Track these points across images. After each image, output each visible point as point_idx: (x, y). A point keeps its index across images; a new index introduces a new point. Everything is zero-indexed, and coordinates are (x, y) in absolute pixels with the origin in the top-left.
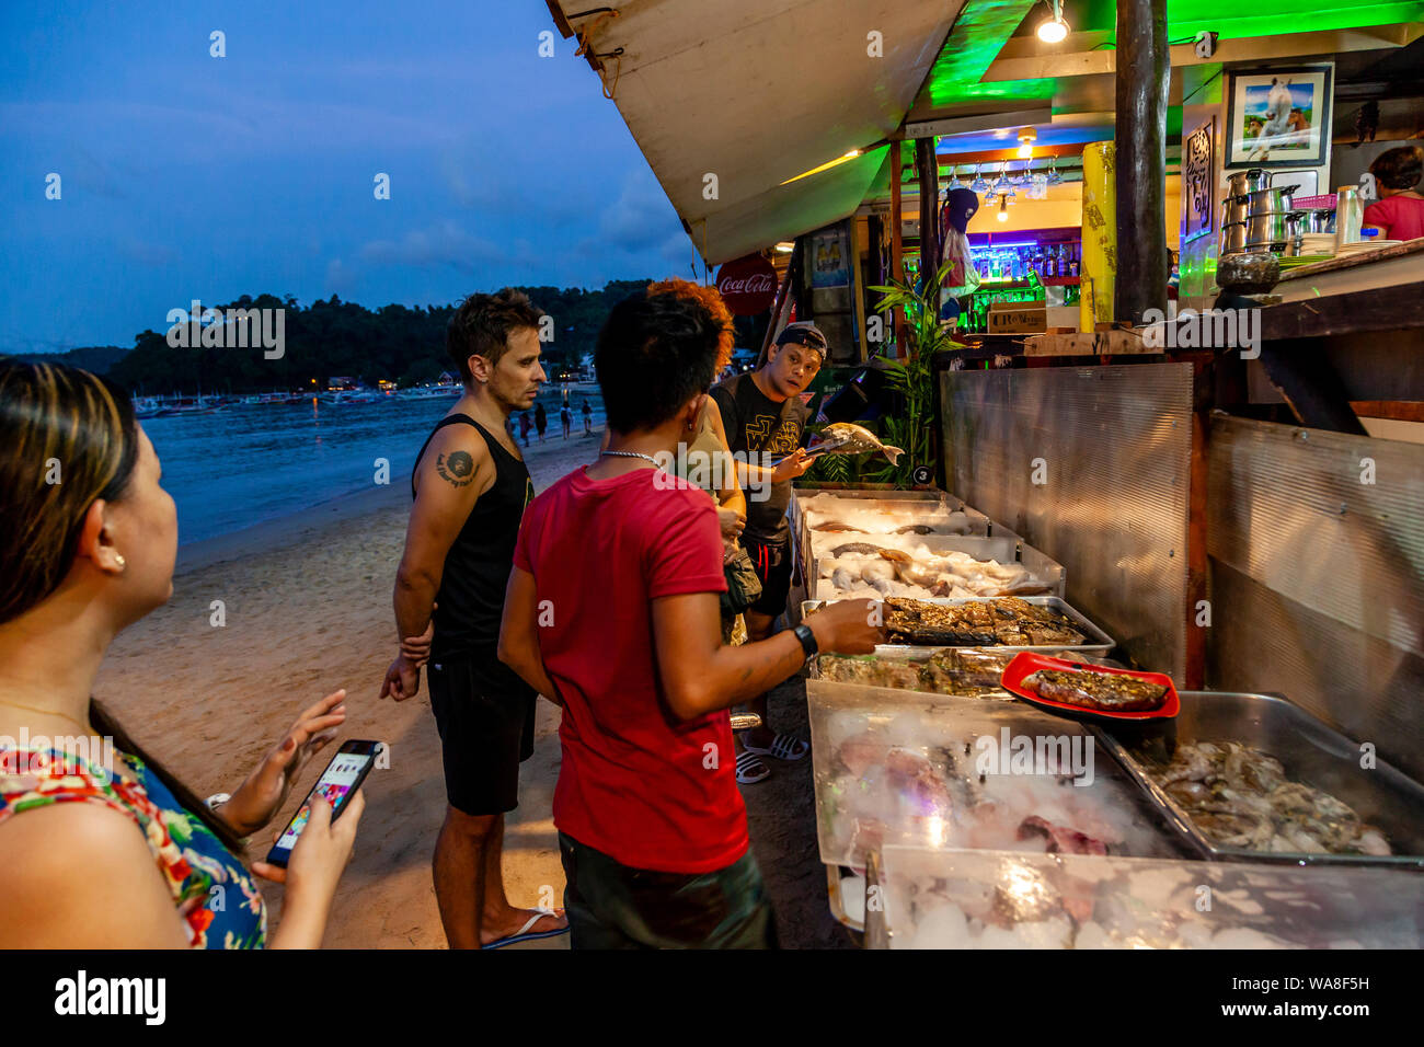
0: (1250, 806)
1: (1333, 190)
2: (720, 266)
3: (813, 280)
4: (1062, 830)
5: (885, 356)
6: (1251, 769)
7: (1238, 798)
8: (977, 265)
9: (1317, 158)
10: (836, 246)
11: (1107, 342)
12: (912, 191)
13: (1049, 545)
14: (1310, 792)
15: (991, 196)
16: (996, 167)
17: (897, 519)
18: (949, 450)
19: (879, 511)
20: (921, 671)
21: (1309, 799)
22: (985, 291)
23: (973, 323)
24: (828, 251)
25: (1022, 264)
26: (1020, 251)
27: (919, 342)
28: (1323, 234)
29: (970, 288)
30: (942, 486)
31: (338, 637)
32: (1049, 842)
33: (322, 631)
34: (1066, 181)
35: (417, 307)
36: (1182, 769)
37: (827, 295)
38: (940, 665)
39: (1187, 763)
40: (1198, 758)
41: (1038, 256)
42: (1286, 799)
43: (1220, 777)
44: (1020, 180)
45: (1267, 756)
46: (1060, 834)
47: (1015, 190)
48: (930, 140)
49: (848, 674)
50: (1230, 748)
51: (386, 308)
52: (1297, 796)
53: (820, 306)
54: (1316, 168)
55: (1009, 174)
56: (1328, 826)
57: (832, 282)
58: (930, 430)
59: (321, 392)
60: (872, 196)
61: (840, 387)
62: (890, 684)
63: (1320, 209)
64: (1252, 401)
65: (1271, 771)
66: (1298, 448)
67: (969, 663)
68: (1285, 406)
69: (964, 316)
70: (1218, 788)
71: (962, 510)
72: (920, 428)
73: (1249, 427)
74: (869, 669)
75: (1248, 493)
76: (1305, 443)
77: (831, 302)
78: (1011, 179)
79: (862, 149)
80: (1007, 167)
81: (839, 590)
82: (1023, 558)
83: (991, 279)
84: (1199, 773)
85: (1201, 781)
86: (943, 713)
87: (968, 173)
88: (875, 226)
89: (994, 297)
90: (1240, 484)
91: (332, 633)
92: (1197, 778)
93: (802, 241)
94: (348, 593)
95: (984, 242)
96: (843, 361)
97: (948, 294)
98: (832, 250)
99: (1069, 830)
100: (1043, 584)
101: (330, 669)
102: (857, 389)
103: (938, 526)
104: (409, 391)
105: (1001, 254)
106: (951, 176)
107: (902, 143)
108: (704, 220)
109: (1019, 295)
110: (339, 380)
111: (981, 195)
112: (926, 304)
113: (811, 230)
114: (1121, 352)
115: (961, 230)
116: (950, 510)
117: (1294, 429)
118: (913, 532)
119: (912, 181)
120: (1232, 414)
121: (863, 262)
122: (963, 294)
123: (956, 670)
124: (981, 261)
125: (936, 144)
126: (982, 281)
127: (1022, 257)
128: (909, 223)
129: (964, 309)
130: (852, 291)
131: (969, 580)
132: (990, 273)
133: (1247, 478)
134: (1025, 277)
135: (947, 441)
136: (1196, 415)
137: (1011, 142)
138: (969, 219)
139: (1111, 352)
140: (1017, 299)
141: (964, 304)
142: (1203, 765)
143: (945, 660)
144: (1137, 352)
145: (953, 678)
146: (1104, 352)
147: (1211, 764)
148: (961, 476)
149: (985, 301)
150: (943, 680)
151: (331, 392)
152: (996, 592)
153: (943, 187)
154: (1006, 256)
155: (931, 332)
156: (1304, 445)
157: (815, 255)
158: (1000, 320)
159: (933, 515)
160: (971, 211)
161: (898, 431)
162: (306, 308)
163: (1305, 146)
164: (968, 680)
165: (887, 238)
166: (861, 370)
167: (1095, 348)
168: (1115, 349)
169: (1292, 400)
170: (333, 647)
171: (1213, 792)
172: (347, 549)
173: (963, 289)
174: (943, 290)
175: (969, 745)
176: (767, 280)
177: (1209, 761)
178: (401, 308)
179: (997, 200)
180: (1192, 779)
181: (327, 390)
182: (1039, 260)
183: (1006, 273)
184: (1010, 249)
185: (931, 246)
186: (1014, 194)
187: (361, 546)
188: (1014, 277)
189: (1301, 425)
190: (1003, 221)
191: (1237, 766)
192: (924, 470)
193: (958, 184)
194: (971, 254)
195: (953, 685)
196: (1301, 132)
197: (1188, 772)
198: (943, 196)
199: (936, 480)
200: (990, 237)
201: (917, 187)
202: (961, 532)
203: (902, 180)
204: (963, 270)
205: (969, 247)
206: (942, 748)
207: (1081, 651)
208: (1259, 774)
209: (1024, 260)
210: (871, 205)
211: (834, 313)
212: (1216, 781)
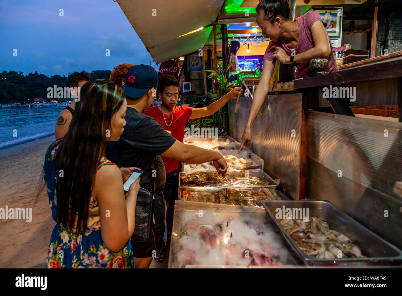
0: (318, 240)
1: (342, 45)
2: (161, 63)
3: (190, 69)
4: (257, 254)
5: (212, 93)
6: (319, 226)
7: (314, 237)
8: (240, 66)
9: (338, 36)
10: (197, 58)
11: (277, 87)
12: (220, 42)
13: (259, 153)
14: (336, 233)
15: (245, 44)
16: (246, 35)
17: (213, 145)
18: (230, 123)
19: (207, 142)
20: (216, 195)
21: (336, 236)
22: (243, 74)
23: (239, 84)
24: (195, 60)
25: (254, 66)
26: (253, 62)
27: (221, 88)
28: (340, 58)
29: (238, 72)
30: (228, 134)
31: (31, 185)
32: (252, 258)
33: (26, 183)
34: (267, 41)
35: (64, 76)
36: (298, 228)
37: (195, 74)
38: (222, 194)
39: (299, 226)
40: (303, 224)
41: (259, 63)
42: (329, 236)
43: (309, 230)
44: (253, 39)
45: (324, 221)
46: (256, 255)
47: (252, 42)
48: (225, 25)
49: (192, 197)
50: (312, 219)
51: (54, 76)
52: (333, 235)
53: (192, 77)
54: (338, 39)
55: (250, 37)
56: (342, 245)
57: (196, 70)
58: (225, 116)
59: (31, 103)
60: (208, 43)
61: (198, 103)
62: (205, 200)
63: (339, 51)
64: (320, 106)
65: (325, 227)
66: (334, 121)
67: (232, 192)
68: (330, 107)
69: (236, 81)
70: (309, 234)
71: (234, 142)
72: (222, 116)
73: (320, 114)
74: (199, 196)
75: (319, 135)
76: (336, 119)
77: (196, 76)
78: (250, 39)
79: (204, 27)
80: (249, 35)
81: (192, 168)
82: (251, 157)
83: (245, 70)
84: (303, 229)
85: (303, 232)
86: (221, 211)
87: (238, 36)
88: (209, 53)
89: (246, 75)
90: (316, 133)
91: (29, 183)
92: (302, 231)
93: (186, 57)
94: (36, 170)
95: (243, 59)
96: (200, 95)
97: (231, 74)
98: (196, 60)
99: (260, 253)
100: (257, 165)
101: (27, 196)
102: (203, 103)
103: (226, 147)
104: (62, 103)
105: (248, 62)
106: (232, 37)
107: (217, 26)
108: (153, 47)
109: (253, 75)
110: (38, 99)
111: (241, 44)
112: (223, 76)
113: (189, 53)
114: (281, 90)
115: (235, 54)
116: (230, 142)
117: (333, 115)
118: (218, 149)
119: (220, 38)
120: (314, 110)
121: (206, 64)
122: (235, 74)
123: (227, 195)
124: (242, 64)
125: (227, 27)
126: (242, 71)
127: (254, 64)
128: (220, 52)
129: (236, 79)
130: (202, 72)
131: (234, 164)
132: (245, 68)
133: (318, 131)
134: (255, 70)
135: (230, 120)
136: (303, 110)
137: (251, 28)
138: (237, 50)
139: (278, 90)
140: (252, 76)
141: (236, 77)
142: (304, 226)
143: (224, 192)
144: (285, 90)
145: (226, 198)
146: (276, 90)
147: (307, 226)
148: (234, 131)
149: (243, 77)
150: (222, 199)
151: (35, 103)
152: (242, 168)
153: (229, 40)
154: (250, 63)
155: (225, 85)
156: (336, 120)
157: (191, 61)
158: (247, 82)
159: (225, 143)
160: (238, 48)
161: (215, 117)
162: (26, 75)
163: (335, 32)
164: (231, 199)
165: (213, 57)
166: (205, 98)
167: (273, 89)
168: (279, 89)
169: (332, 105)
170: (28, 188)
171: (307, 235)
172: (37, 155)
173: (235, 72)
174: (229, 72)
175: (228, 223)
176: (176, 69)
177: (306, 225)
178: (59, 76)
179: (247, 46)
180: (300, 231)
181: (33, 102)
182: (259, 65)
183: (249, 68)
184: (251, 61)
185: (225, 59)
186: (251, 44)
187: (42, 154)
188: (252, 70)
189: (335, 113)
190: (248, 52)
191: (314, 225)
192: (223, 129)
193: (234, 39)
194: (238, 63)
195: (226, 201)
196: (333, 28)
197: (299, 229)
198: (229, 43)
199: (227, 132)
200: (244, 57)
201: (221, 40)
202: (233, 149)
203: (217, 38)
204: (236, 66)
205: (238, 60)
206: (219, 224)
207: (268, 188)
208: (321, 228)
209: (255, 64)
210: (208, 45)
211: (197, 80)
212: (308, 232)
